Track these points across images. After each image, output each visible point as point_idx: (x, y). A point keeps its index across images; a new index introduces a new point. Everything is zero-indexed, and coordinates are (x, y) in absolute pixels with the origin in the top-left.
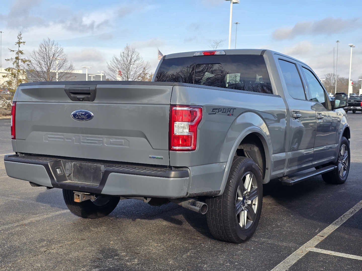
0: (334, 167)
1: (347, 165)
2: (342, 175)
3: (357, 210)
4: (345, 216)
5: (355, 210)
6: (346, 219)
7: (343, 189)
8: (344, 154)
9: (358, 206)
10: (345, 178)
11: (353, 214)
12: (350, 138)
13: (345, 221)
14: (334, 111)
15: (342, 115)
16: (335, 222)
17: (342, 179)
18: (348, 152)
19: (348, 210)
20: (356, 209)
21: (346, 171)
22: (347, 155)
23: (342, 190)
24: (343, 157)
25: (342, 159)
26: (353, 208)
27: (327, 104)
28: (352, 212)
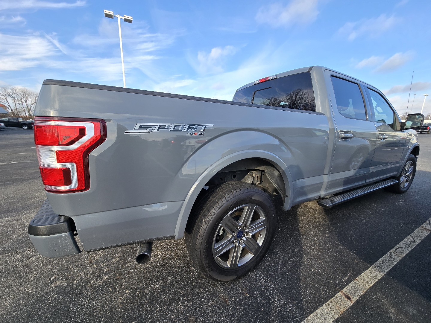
0: (395, 182)
1: (411, 178)
2: (404, 186)
3: (418, 242)
4: (398, 249)
5: (415, 241)
6: (398, 258)
7: (402, 201)
8: (409, 168)
9: (420, 234)
10: (405, 189)
11: (410, 249)
12: (418, 155)
13: (395, 263)
14: (404, 131)
15: (413, 135)
16: (379, 261)
17: (402, 189)
18: (414, 167)
19: (403, 239)
20: (415, 239)
21: (408, 183)
22: (412, 170)
23: (400, 202)
24: (407, 171)
25: (406, 173)
26: (412, 235)
27: (395, 125)
28: (408, 243)
